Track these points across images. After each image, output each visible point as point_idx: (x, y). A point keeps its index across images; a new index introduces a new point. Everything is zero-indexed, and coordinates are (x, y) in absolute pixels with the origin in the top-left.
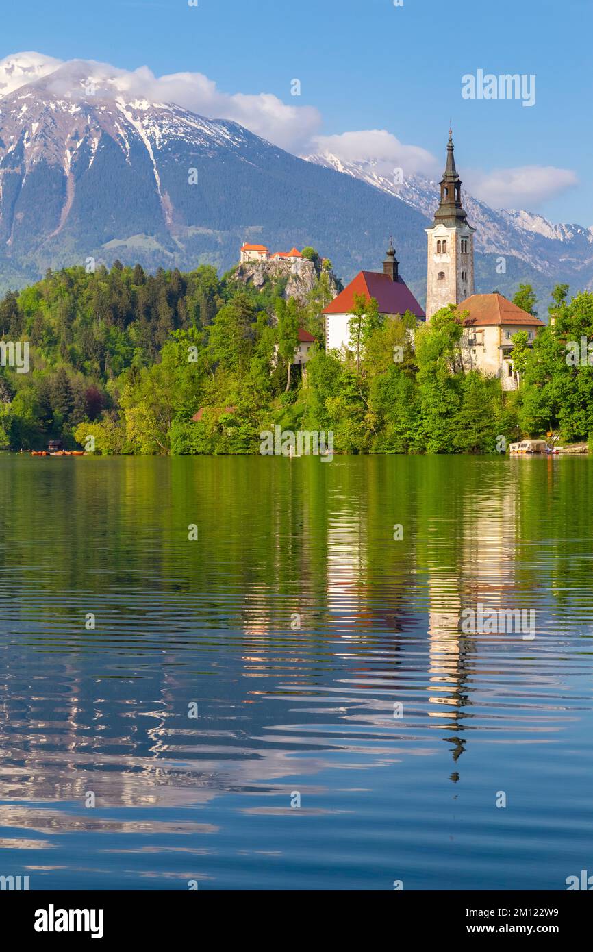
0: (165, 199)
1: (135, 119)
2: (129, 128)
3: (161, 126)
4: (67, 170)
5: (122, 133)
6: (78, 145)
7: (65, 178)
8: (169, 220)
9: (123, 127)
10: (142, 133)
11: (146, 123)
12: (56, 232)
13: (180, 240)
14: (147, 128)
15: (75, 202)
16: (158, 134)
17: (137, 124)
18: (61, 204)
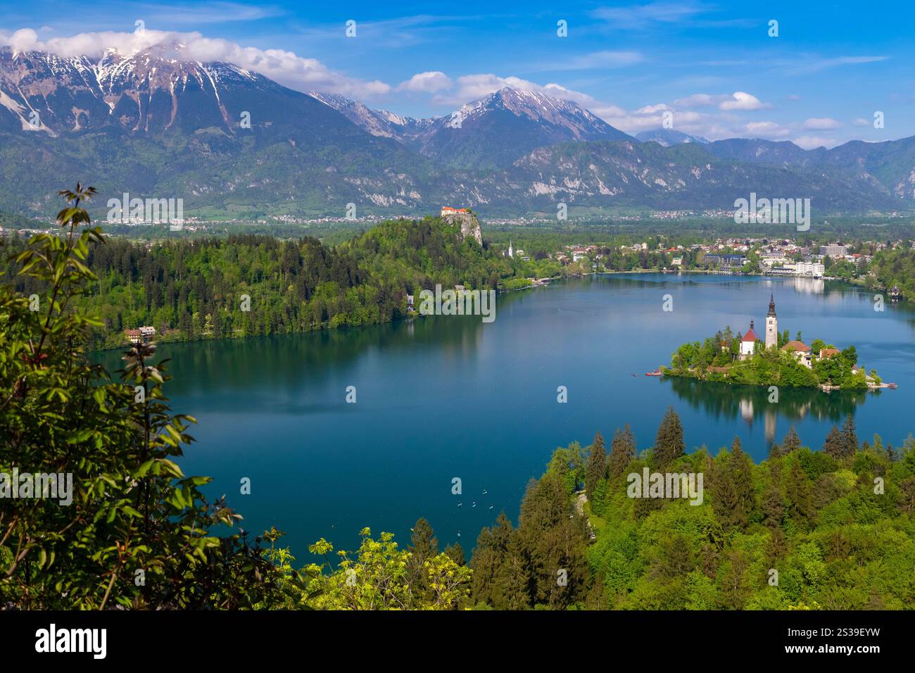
0: (222, 108)
1: (204, 66)
2: (201, 71)
3: (217, 70)
4: (172, 92)
5: (198, 74)
6: (177, 80)
7: (171, 97)
8: (226, 119)
9: (198, 70)
10: (208, 74)
11: (209, 69)
12: (170, 124)
13: (233, 129)
14: (210, 71)
15: (178, 108)
16: (216, 75)
17: (205, 69)
18: (171, 109)
